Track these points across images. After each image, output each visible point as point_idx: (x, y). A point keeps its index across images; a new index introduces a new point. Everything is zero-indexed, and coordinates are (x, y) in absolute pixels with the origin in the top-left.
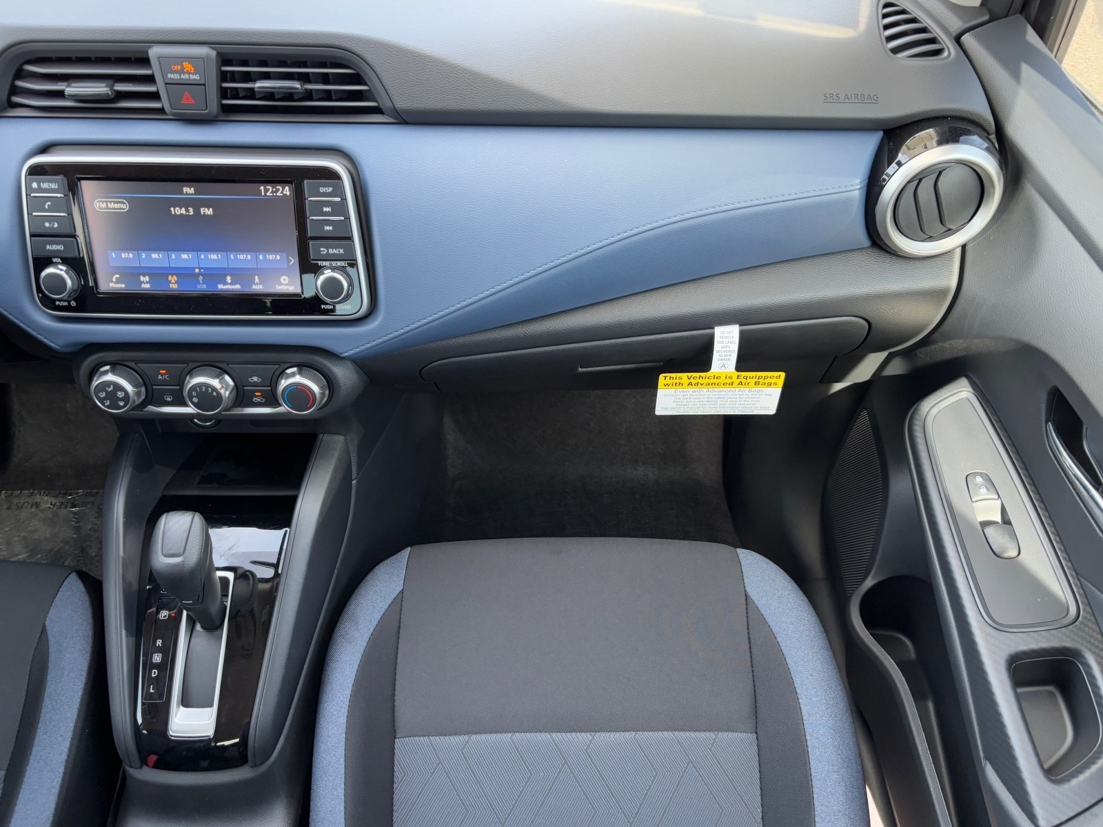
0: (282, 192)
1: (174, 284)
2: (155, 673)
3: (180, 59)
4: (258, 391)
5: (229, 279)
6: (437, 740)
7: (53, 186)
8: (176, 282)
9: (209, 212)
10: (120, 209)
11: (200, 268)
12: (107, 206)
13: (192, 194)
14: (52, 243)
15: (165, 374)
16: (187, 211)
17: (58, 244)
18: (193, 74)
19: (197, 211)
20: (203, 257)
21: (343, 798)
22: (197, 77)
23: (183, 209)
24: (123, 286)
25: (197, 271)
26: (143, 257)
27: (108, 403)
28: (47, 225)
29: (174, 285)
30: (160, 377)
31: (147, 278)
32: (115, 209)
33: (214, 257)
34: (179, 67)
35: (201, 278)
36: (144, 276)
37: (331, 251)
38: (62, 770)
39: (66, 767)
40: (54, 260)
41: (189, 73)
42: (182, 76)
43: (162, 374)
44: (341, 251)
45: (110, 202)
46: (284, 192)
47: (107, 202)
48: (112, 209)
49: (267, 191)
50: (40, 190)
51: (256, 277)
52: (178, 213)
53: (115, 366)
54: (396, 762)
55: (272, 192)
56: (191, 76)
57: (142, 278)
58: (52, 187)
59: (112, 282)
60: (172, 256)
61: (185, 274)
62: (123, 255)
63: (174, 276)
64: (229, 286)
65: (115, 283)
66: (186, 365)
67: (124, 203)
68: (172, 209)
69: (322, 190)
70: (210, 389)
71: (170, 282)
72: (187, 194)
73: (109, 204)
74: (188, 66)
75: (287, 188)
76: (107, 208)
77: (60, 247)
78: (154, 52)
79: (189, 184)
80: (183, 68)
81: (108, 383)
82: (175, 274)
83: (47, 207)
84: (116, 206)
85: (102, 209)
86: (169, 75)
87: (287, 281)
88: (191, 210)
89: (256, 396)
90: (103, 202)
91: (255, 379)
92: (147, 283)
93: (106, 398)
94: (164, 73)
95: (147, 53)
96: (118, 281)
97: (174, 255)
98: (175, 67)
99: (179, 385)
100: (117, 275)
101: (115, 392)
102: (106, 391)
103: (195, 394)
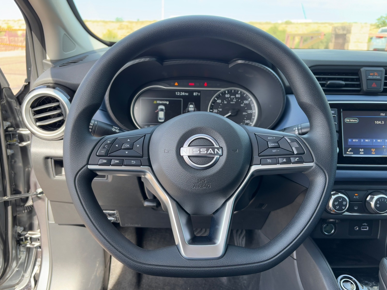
1: (374, 152)
3: (373, 72)
7: (333, 112)
8: (375, 152)
10: (355, 122)
12: (350, 120)
13: (384, 116)
16: (382, 122)
18: (377, 76)
19: (385, 122)
20: (386, 141)
22: (379, 77)
23: (380, 122)
24: (352, 153)
25: (384, 146)
26: (362, 141)
27: (337, 207)
30: (355, 197)
31: (363, 150)
32: (353, 122)
34: (373, 74)
35: (385, 150)
36: (362, 149)
41: (376, 76)
42: (374, 77)
43: (356, 196)
45: (351, 119)
48: (352, 122)
52: (378, 123)
53: (338, 191)
56: (377, 77)
57: (360, 150)
59: (348, 151)
60: (374, 141)
61: (378, 148)
62: (354, 140)
65: (349, 152)
66: (367, 192)
67: (356, 119)
68: (376, 122)
70: (386, 200)
71: (372, 151)
72: (382, 116)
73: (351, 120)
74: (376, 73)
76: (350, 122)
78: (363, 69)
79: (383, 112)
81: (339, 198)
82: (375, 148)
84: (353, 121)
85: (348, 122)
86: (369, 77)
88: (383, 122)
90: (348, 119)
92: (362, 152)
93: (337, 205)
94: (366, 76)
95: (359, 70)
96: (351, 151)
97: (374, 140)
98: (371, 74)
99: (362, 202)
100: (350, 149)
101: (342, 202)
102: (339, 201)
103: (378, 202)
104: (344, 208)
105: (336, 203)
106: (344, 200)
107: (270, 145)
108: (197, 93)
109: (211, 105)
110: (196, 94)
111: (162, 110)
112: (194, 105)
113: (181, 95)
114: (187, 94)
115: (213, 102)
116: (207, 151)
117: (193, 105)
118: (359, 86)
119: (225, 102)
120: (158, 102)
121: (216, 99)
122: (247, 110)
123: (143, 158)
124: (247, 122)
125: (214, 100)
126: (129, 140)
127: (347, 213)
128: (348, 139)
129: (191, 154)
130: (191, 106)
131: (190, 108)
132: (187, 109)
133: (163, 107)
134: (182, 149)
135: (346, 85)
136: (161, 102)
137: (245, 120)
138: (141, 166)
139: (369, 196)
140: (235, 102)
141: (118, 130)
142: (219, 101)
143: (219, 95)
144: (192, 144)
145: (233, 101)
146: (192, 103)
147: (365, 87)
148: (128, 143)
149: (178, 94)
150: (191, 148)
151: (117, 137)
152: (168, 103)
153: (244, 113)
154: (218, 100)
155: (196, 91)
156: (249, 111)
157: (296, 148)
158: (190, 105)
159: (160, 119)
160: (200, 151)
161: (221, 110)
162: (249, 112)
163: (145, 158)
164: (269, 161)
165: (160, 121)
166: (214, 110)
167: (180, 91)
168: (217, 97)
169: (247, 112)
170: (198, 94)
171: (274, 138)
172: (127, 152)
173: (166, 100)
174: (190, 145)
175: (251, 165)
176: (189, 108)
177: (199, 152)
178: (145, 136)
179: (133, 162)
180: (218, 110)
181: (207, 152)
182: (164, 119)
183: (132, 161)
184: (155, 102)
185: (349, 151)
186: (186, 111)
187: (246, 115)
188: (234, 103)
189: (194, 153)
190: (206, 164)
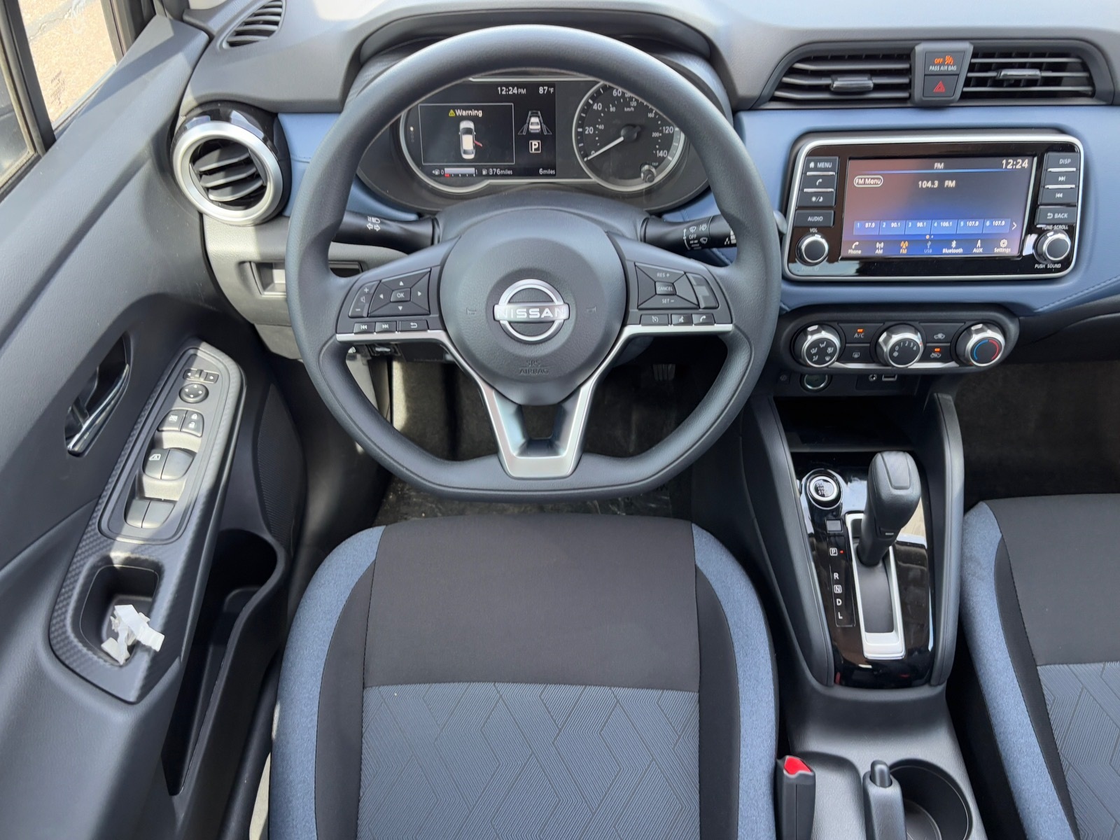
0: (1021, 165)
1: (905, 249)
2: (839, 602)
3: (943, 54)
4: (937, 347)
5: (954, 244)
6: (1077, 668)
7: (828, 165)
8: (907, 248)
9: (950, 184)
10: (875, 184)
11: (930, 235)
13: (941, 169)
14: (813, 215)
15: (861, 333)
16: (933, 184)
17: (818, 215)
18: (951, 65)
19: (942, 183)
20: (936, 224)
21: (1027, 713)
22: (954, 68)
23: (930, 182)
24: (860, 252)
25: (928, 237)
26: (884, 226)
27: (815, 358)
28: (814, 199)
29: (904, 251)
30: (856, 335)
31: (882, 245)
32: (871, 184)
33: (945, 224)
34: (941, 61)
35: (929, 244)
36: (880, 243)
37: (1057, 216)
38: (772, 687)
39: (774, 685)
40: (812, 230)
41: (948, 65)
42: (942, 68)
43: (859, 333)
44: (1066, 216)
45: (868, 178)
46: (1023, 165)
47: (865, 179)
48: (869, 184)
49: (1009, 164)
50: (816, 169)
51: (979, 241)
52: (924, 187)
53: (823, 325)
54: (1043, 687)
55: (1013, 165)
56: (949, 67)
57: (878, 245)
58: (826, 166)
59: (851, 248)
60: (908, 224)
61: (917, 240)
62: (867, 225)
63: (907, 242)
64: (953, 251)
65: (853, 250)
66: (882, 324)
67: (879, 179)
68: (920, 183)
69: (1062, 161)
70: (912, 344)
71: (901, 248)
72: (937, 169)
73: (867, 180)
74: (948, 59)
75: (1026, 161)
76: (864, 184)
77: (820, 219)
78: (919, 48)
79: (940, 160)
80: (944, 61)
81: (821, 340)
83: (817, 184)
84: (872, 182)
85: (860, 184)
86: (931, 68)
87: (1005, 245)
88: (936, 183)
89: (935, 352)
90: (862, 179)
91: (940, 336)
92: (881, 249)
93: (815, 354)
94: (926, 66)
95: (912, 49)
96: (857, 248)
97: (910, 224)
98: (937, 61)
99: (870, 343)
100: (857, 243)
101: (826, 348)
102: (819, 347)
103: (897, 348)
104: (827, 359)
105: (814, 351)
106: (830, 343)
107: (661, 289)
108: (546, 88)
109: (580, 118)
110: (544, 90)
111: (468, 131)
112: (541, 117)
113: (510, 93)
114: (523, 91)
115: (583, 110)
116: (541, 312)
117: (539, 117)
118: (907, 87)
119: (612, 109)
120: (459, 113)
121: (591, 102)
122: (662, 125)
123: (431, 316)
124: (661, 154)
125: (587, 103)
126: (401, 284)
127: (838, 365)
128: (855, 222)
129: (512, 318)
130: (534, 120)
131: (532, 124)
132: (525, 126)
133: (470, 125)
134: (496, 307)
135: (878, 88)
136: (464, 113)
137: (656, 149)
138: (429, 331)
139: (884, 335)
140: (634, 107)
141: (377, 226)
142: (597, 107)
143: (598, 92)
144: (514, 300)
145: (630, 107)
146: (537, 113)
147: (918, 93)
148: (400, 289)
149: (504, 93)
150: (512, 306)
151: (380, 278)
152: (480, 114)
153: (655, 135)
154: (596, 104)
155: (543, 84)
156: (666, 130)
157: (705, 298)
158: (530, 117)
159: (465, 152)
160: (528, 314)
161: (601, 127)
162: (667, 132)
163: (435, 315)
164: (655, 319)
165: (465, 157)
166: (587, 128)
167: (507, 85)
168: (592, 97)
169: (661, 131)
170: (548, 91)
171: (668, 275)
172: (400, 308)
173: (477, 108)
174: (512, 301)
175: (624, 325)
176: (529, 124)
177: (526, 314)
178: (430, 271)
179: (414, 325)
180: (595, 129)
181: (541, 315)
182: (474, 152)
183: (412, 324)
184: (452, 111)
185: (853, 247)
186: (522, 132)
187: (660, 137)
188: (633, 109)
189: (518, 317)
190: (541, 334)
